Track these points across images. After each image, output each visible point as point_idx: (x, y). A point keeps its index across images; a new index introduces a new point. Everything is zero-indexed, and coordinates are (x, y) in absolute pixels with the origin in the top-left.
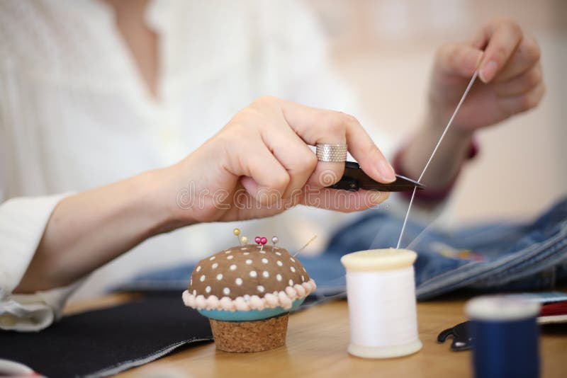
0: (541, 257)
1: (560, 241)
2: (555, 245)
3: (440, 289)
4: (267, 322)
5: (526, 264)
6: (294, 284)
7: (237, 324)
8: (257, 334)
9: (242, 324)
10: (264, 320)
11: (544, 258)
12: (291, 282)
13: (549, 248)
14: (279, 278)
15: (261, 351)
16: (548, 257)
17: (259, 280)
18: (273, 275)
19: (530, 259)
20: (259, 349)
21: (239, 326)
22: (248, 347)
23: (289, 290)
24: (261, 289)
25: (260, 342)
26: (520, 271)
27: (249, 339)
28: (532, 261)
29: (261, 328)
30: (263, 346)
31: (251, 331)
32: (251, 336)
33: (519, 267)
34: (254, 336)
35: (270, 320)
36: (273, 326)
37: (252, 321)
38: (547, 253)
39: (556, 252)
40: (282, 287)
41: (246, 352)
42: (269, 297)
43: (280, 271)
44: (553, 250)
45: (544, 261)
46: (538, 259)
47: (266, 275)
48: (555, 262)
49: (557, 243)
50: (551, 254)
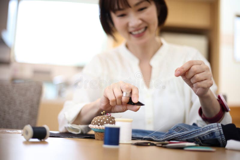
0: (192, 133)
1: (200, 130)
2: (197, 131)
5: (188, 135)
8: (100, 136)
10: (102, 133)
11: (193, 134)
13: (196, 131)
15: (101, 140)
16: (195, 134)
17: (99, 122)
19: (189, 133)
24: (99, 124)
25: (101, 138)
26: (187, 137)
33: (186, 136)
37: (99, 132)
38: (195, 132)
39: (197, 133)
41: (98, 140)
42: (100, 126)
43: (106, 121)
44: (196, 132)
45: (193, 135)
46: (191, 134)
47: (102, 121)
48: (196, 135)
49: (198, 130)
50: (196, 133)
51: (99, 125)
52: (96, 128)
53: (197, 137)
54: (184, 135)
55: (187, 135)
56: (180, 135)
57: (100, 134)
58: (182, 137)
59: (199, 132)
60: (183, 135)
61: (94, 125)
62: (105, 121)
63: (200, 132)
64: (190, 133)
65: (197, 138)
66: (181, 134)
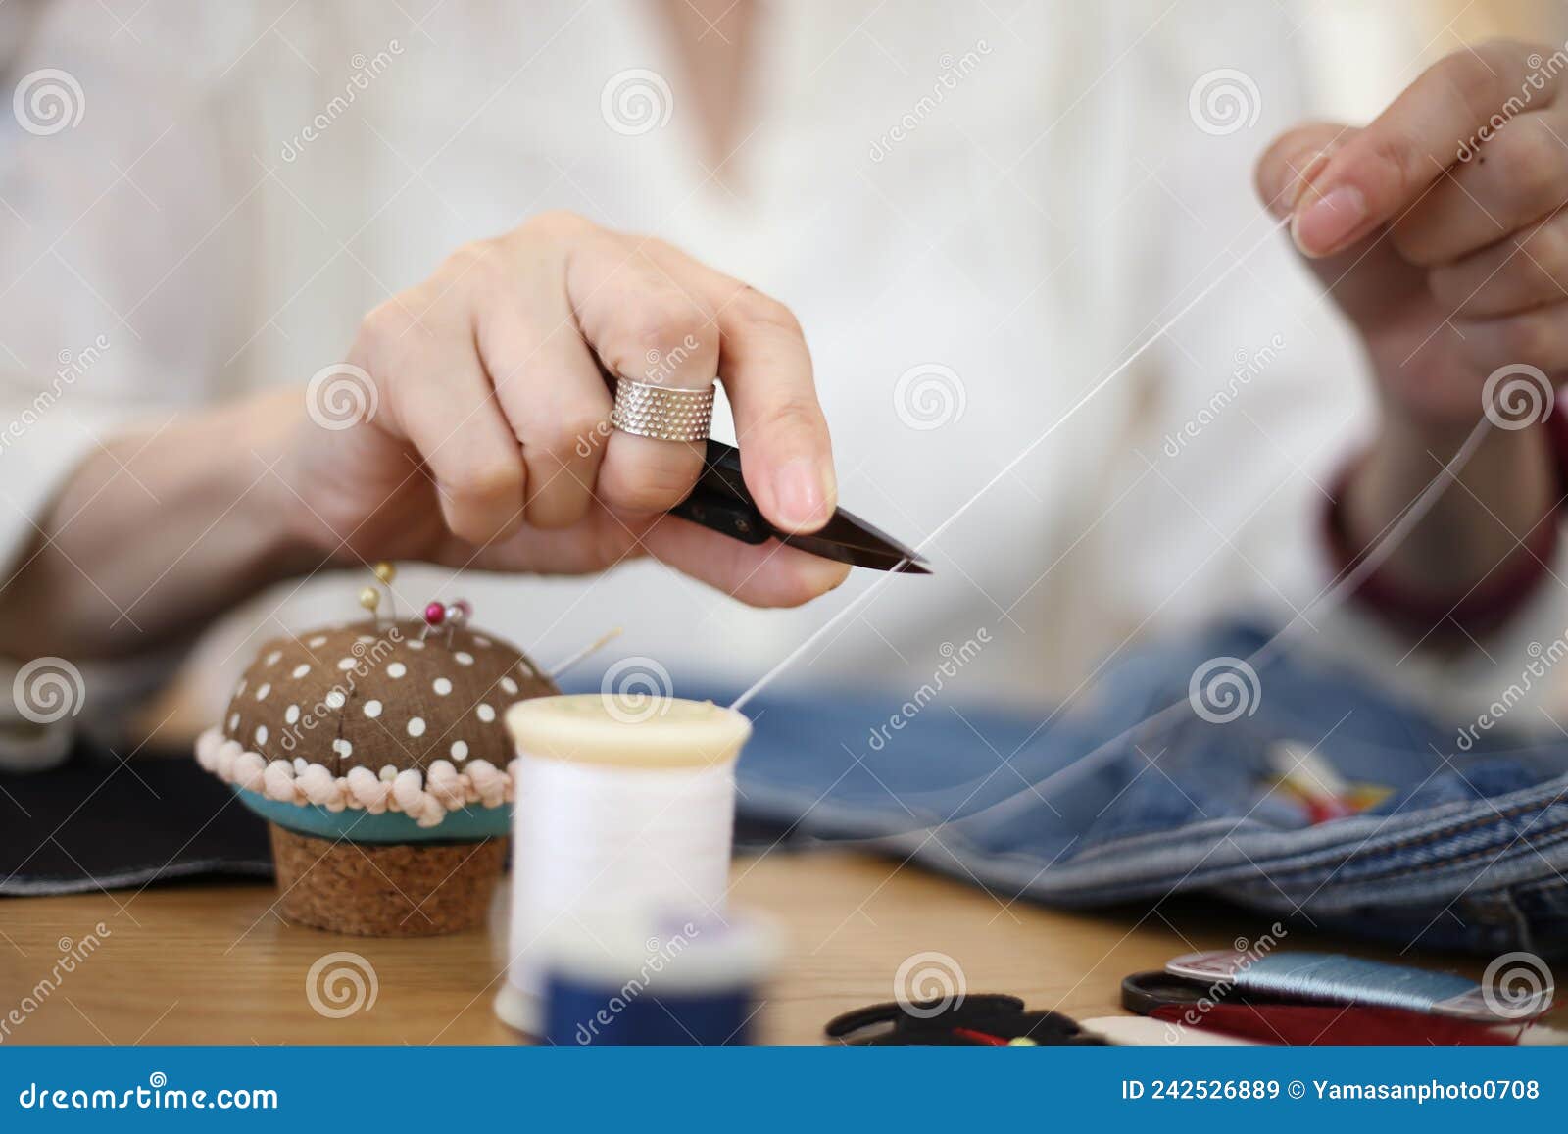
0: (1453, 847)
3: (1121, 883)
4: (380, 854)
5: (1398, 860)
6: (471, 757)
7: (300, 839)
8: (351, 883)
9: (311, 843)
10: (370, 845)
11: (1464, 855)
12: (459, 750)
13: (1490, 823)
14: (416, 727)
15: (360, 935)
16: (1482, 851)
17: (346, 722)
18: (395, 716)
19: (1411, 845)
20: (353, 928)
21: (304, 846)
22: (326, 915)
23: (440, 771)
24: (344, 748)
25: (359, 910)
26: (1379, 879)
27: (327, 890)
28: (1419, 856)
29: (360, 865)
30: (366, 920)
31: (333, 869)
32: (332, 885)
33: (1371, 868)
34: (341, 885)
35: (393, 851)
36: (404, 869)
38: (1480, 839)
39: (1512, 839)
40: (420, 757)
41: (321, 929)
42: (360, 778)
43: (431, 708)
44: (1503, 830)
45: (1462, 865)
46: (1440, 850)
47: (372, 709)
48: (1498, 872)
49: (1523, 810)
50: (1494, 846)
51: (339, 769)
52: (300, 794)
53: (1499, 889)
54: (1343, 859)
55: (1388, 864)
56: (1294, 854)
57: (344, 868)
58: (1328, 876)
59: (1532, 835)
60: (1331, 865)
61: (279, 767)
62: (410, 714)
63: (1548, 830)
64: (1427, 841)
65: (1505, 897)
66: (1308, 851)
